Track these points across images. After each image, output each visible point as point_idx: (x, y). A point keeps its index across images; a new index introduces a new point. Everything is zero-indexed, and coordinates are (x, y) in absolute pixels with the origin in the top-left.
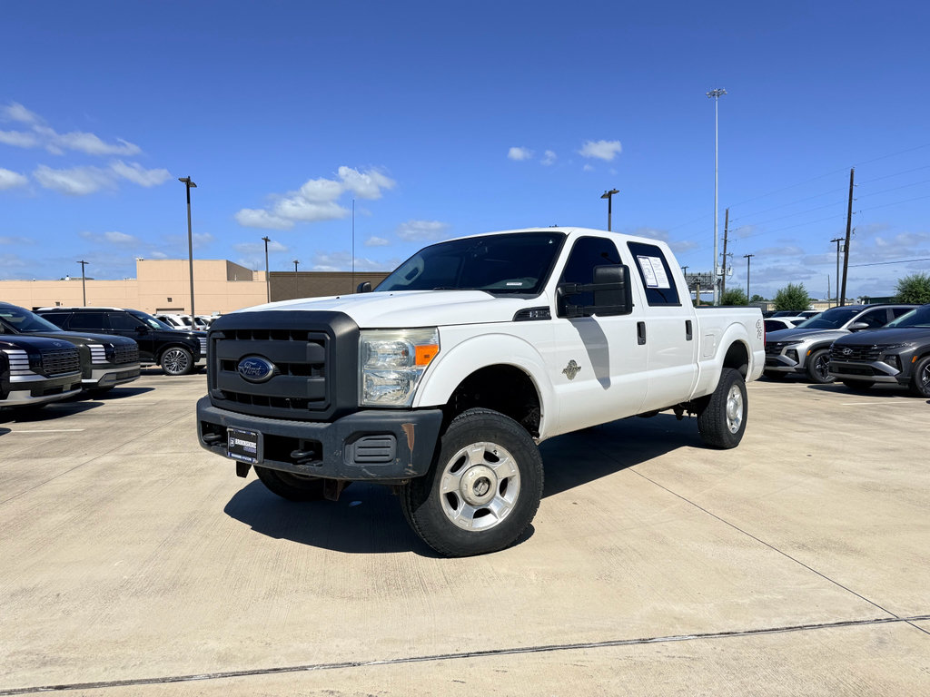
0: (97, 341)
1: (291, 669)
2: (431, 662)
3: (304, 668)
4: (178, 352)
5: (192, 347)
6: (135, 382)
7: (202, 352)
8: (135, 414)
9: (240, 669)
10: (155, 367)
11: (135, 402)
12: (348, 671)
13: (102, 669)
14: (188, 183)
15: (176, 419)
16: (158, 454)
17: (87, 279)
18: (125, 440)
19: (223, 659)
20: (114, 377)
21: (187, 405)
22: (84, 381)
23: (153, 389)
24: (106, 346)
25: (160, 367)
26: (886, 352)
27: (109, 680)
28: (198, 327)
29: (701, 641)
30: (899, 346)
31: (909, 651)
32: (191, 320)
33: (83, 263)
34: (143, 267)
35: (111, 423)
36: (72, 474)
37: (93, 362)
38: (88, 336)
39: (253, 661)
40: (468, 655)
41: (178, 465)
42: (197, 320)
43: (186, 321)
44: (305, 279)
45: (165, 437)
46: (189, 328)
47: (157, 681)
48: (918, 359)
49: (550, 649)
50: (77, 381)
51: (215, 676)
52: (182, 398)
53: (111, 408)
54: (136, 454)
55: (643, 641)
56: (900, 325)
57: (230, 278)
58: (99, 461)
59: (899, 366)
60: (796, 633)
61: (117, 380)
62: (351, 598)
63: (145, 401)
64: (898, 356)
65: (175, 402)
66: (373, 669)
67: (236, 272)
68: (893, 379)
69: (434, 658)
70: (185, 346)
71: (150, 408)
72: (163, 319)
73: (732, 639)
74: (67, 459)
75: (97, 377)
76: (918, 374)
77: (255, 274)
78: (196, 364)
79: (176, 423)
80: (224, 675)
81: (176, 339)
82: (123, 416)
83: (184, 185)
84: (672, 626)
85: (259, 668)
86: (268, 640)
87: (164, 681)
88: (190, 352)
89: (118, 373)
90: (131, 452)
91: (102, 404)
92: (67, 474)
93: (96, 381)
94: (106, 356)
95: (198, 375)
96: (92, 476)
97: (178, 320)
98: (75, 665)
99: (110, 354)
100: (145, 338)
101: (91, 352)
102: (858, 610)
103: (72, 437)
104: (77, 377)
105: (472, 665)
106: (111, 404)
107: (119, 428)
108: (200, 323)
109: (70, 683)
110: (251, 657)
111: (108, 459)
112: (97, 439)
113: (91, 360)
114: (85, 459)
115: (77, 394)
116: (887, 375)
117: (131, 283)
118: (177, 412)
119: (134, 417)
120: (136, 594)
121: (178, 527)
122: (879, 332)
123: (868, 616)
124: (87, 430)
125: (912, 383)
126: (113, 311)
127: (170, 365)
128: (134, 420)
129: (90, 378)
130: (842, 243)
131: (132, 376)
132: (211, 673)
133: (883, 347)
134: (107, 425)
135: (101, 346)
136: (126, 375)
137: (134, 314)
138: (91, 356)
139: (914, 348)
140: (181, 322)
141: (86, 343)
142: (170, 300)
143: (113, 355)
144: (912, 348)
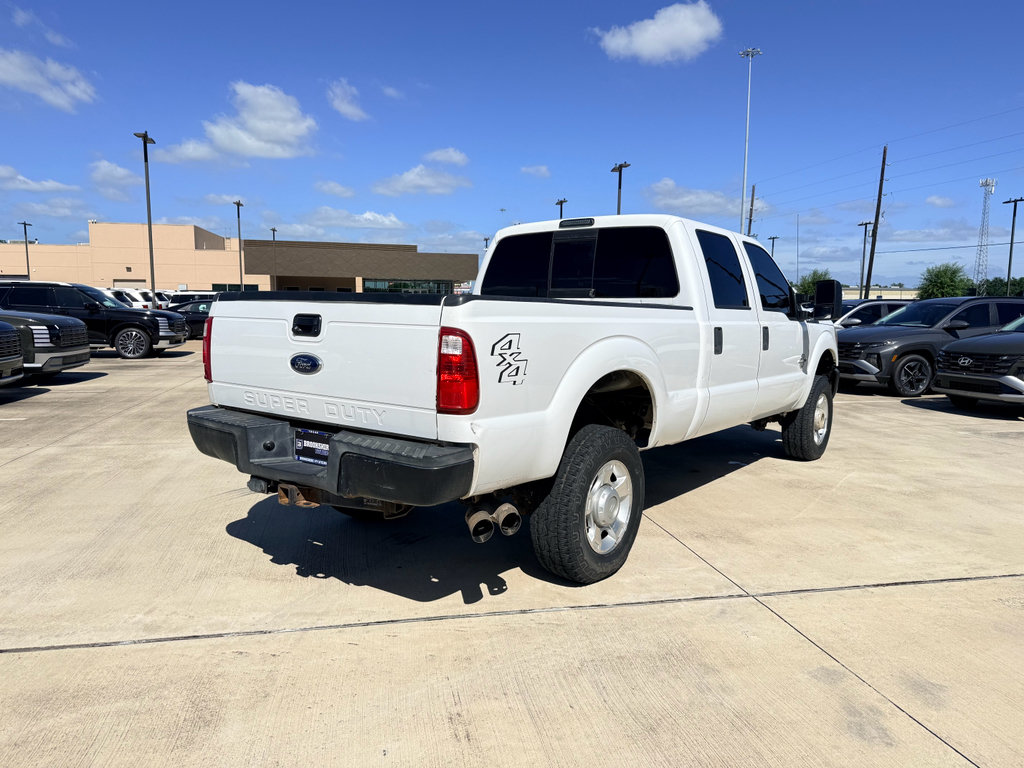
0: (40, 322)
1: (208, 636)
2: (333, 630)
3: (220, 635)
4: (134, 333)
5: (149, 327)
6: (85, 366)
7: (161, 334)
8: (83, 403)
9: (163, 636)
10: (108, 348)
11: (83, 389)
12: (258, 637)
13: (38, 637)
14: (146, 139)
15: (128, 409)
16: (105, 446)
17: (31, 243)
18: (70, 430)
19: (147, 628)
20: (60, 361)
21: (140, 393)
22: (26, 365)
23: (106, 374)
24: (51, 328)
25: (114, 349)
26: (867, 351)
27: (44, 646)
28: (160, 303)
29: (572, 612)
30: (882, 345)
31: (740, 619)
32: (151, 295)
33: (25, 224)
34: (96, 231)
35: (57, 412)
36: (13, 465)
37: (36, 345)
38: (30, 316)
39: (175, 630)
40: (368, 624)
41: (125, 457)
42: (159, 296)
43: (145, 296)
44: (284, 249)
45: (113, 427)
46: (149, 304)
47: (87, 646)
48: (898, 358)
49: (441, 618)
50: (19, 365)
51: (140, 642)
52: (137, 385)
53: (57, 395)
54: (81, 445)
55: (523, 612)
56: (888, 324)
57: (198, 247)
58: (43, 452)
59: (879, 365)
60: (656, 606)
61: (64, 364)
62: (275, 580)
63: (96, 388)
64: (879, 355)
65: (127, 389)
66: (281, 636)
67: (205, 240)
68: (873, 378)
69: (337, 627)
70: (142, 327)
71: (99, 396)
72: (119, 295)
73: (600, 610)
74: (7, 449)
75: (40, 361)
76: (897, 373)
77: (227, 241)
78: (155, 346)
79: (127, 413)
80: (148, 641)
81: (133, 319)
82: (68, 404)
83: (141, 141)
84: (553, 600)
85: (180, 635)
86: (192, 614)
87: (93, 645)
88: (147, 333)
89: (64, 357)
90: (75, 443)
91: (49, 390)
92: (8, 466)
93: (40, 365)
94: (51, 338)
95: (157, 359)
96: (33, 468)
97: (136, 295)
98: (13, 635)
99: (54, 335)
100: (95, 317)
101: (33, 334)
102: (718, 588)
103: (13, 427)
104: (17, 361)
105: (368, 632)
106: (57, 391)
107: (64, 418)
108: (161, 299)
109: (8, 648)
110: (174, 627)
111: (52, 450)
112: (39, 429)
113: (34, 343)
114: (26, 450)
115: (18, 380)
116: (867, 373)
117: (81, 248)
118: (129, 401)
119: (83, 406)
120: (72, 577)
121: (119, 518)
122: (867, 329)
123: (725, 593)
124: (29, 420)
125: (891, 381)
126: (58, 286)
127: (125, 348)
128: (83, 409)
129: (33, 362)
130: (870, 228)
131: (81, 360)
132: (136, 639)
133: (865, 346)
134: (52, 414)
135: (45, 328)
136: (74, 360)
137: (83, 291)
138: (33, 338)
139: (896, 347)
140: (140, 298)
141: (28, 324)
142: (129, 269)
143: (58, 338)
144: (892, 346)
